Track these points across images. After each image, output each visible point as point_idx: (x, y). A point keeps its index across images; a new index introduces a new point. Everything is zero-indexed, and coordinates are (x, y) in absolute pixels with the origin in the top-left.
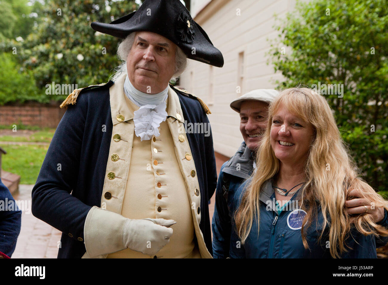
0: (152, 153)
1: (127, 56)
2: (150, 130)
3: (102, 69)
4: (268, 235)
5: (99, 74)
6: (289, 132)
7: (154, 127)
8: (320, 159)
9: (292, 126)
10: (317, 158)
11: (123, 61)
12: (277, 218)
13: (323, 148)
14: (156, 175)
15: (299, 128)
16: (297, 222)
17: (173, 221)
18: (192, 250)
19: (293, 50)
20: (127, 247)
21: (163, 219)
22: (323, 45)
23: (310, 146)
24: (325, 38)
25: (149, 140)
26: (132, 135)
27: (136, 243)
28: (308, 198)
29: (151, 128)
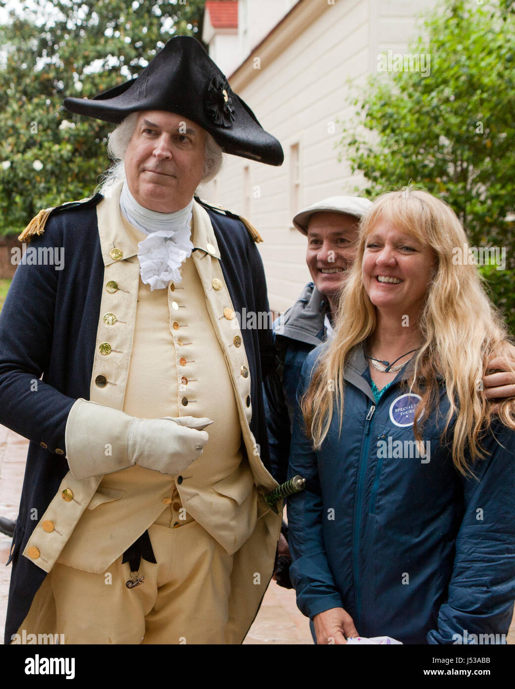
0: (170, 310)
1: (125, 152)
2: (165, 272)
3: (72, 182)
4: (360, 436)
5: (68, 190)
6: (394, 260)
7: (172, 268)
8: (446, 305)
9: (399, 250)
10: (441, 304)
11: (118, 159)
12: (373, 409)
13: (451, 287)
14: (177, 346)
15: (411, 252)
16: (406, 415)
17: (208, 419)
18: (237, 466)
19: (382, 135)
20: (135, 463)
21: (192, 417)
22: (430, 125)
23: (428, 284)
24: (432, 114)
25: (164, 289)
26: (136, 282)
27: (149, 456)
28: (425, 372)
29: (167, 270)
